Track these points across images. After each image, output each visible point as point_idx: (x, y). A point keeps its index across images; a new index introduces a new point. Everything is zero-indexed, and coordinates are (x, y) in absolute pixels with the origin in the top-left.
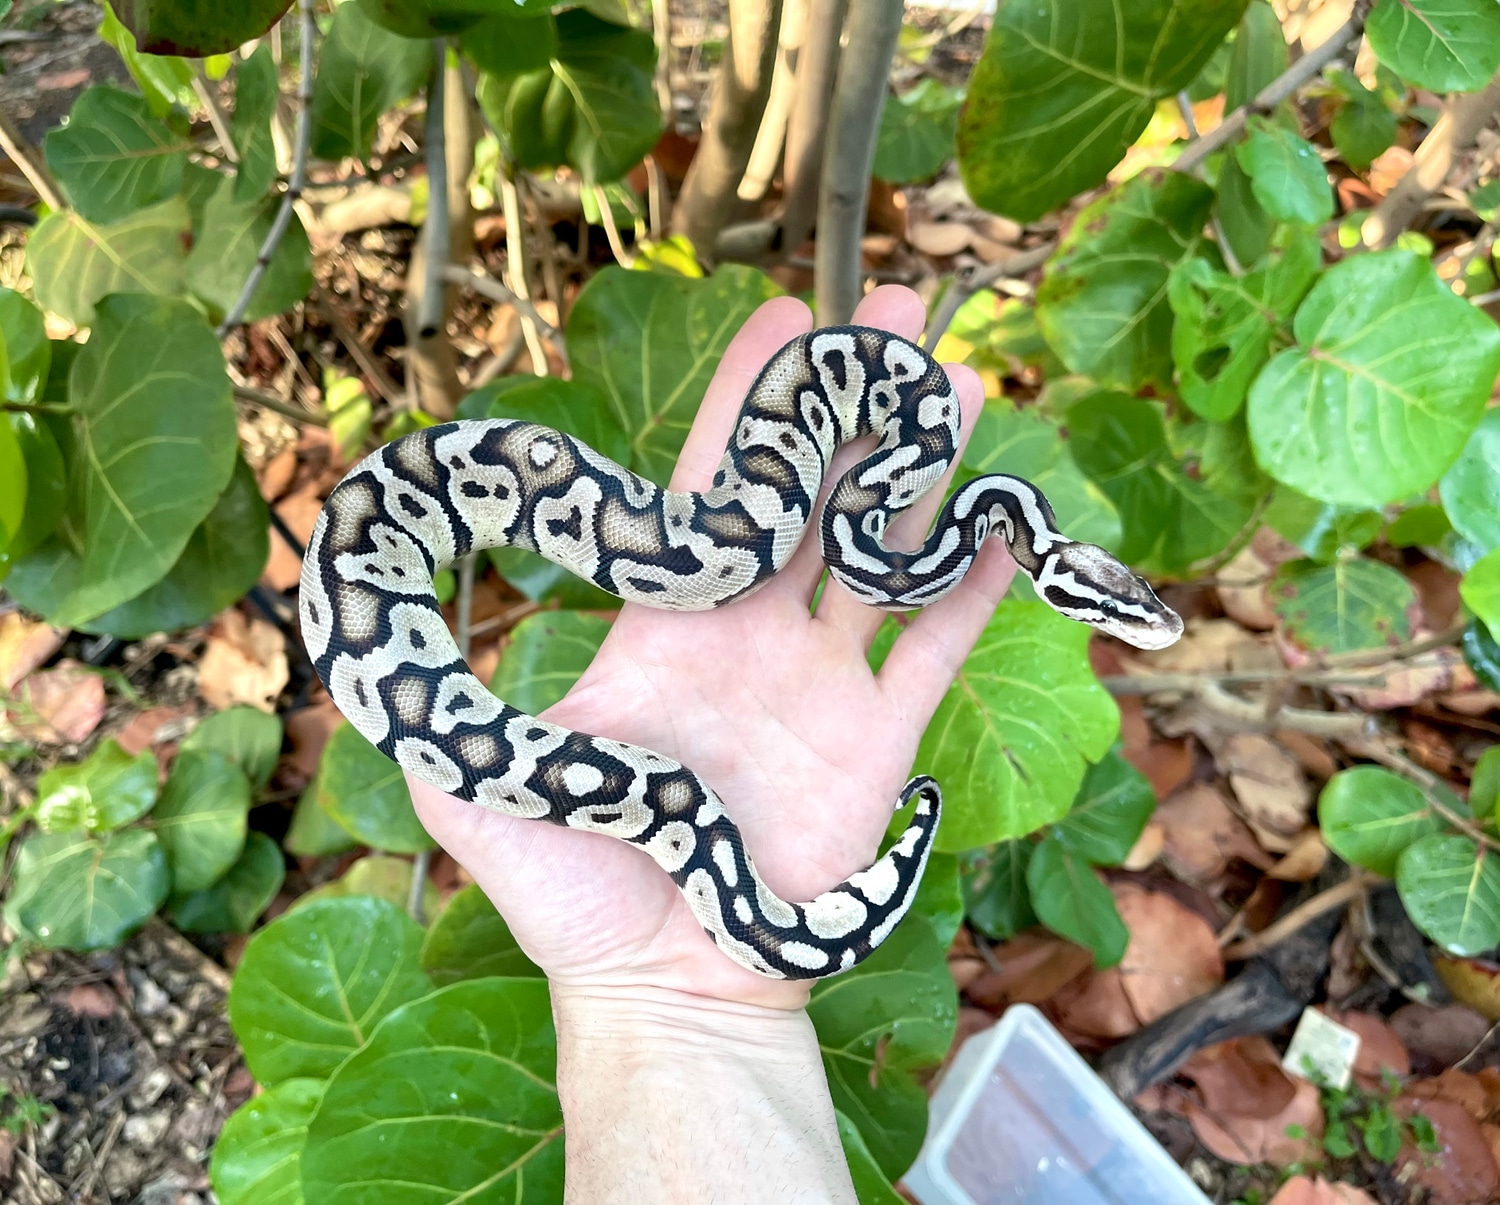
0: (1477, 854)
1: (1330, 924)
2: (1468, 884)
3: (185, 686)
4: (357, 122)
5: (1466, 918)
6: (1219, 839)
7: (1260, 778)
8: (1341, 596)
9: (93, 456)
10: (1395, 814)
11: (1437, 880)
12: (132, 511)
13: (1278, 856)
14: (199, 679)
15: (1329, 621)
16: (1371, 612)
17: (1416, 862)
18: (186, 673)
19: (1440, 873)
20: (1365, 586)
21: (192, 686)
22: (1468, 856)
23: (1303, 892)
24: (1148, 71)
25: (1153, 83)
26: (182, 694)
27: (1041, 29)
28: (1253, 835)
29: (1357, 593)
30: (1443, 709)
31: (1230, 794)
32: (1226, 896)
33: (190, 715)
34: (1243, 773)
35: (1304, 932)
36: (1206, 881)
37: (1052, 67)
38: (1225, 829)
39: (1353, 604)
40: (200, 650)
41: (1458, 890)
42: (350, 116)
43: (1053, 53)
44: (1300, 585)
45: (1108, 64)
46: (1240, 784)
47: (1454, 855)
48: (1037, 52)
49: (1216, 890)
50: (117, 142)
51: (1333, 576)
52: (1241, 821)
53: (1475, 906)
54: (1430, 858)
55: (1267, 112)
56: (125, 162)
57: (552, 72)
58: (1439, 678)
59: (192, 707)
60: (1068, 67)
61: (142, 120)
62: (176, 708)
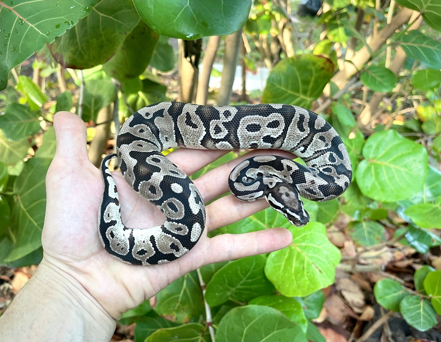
0: (421, 300)
1: (379, 333)
2: (420, 309)
3: (6, 290)
4: (93, 111)
5: (422, 319)
6: (342, 311)
7: (349, 291)
8: (365, 231)
9: (22, 206)
10: (395, 292)
11: (411, 309)
12: (36, 222)
13: (360, 315)
14: (11, 287)
15: (364, 238)
16: (374, 235)
17: (404, 304)
18: (7, 285)
19: (412, 307)
20: (371, 228)
21: (9, 289)
22: (418, 301)
23: (370, 324)
24: (308, 93)
25: (310, 96)
26: (5, 293)
27: (279, 82)
28: (351, 309)
29: (370, 230)
30: (395, 267)
31: (343, 297)
32: (347, 329)
33: (8, 299)
34: (345, 290)
35: (372, 336)
36: (341, 324)
37: (283, 93)
38: (343, 307)
39: (369, 233)
40: (12, 277)
41: (418, 311)
42: (90, 109)
43: (283, 88)
44: (355, 228)
45: (297, 91)
46: (345, 293)
47: (415, 301)
48: (278, 89)
49: (344, 326)
50: (20, 117)
51: (362, 226)
52: (347, 304)
53: (424, 316)
54: (408, 303)
55: (336, 100)
56: (22, 124)
57: (139, 95)
58: (391, 258)
59: (9, 297)
60: (286, 92)
61: (28, 112)
62: (3, 298)
